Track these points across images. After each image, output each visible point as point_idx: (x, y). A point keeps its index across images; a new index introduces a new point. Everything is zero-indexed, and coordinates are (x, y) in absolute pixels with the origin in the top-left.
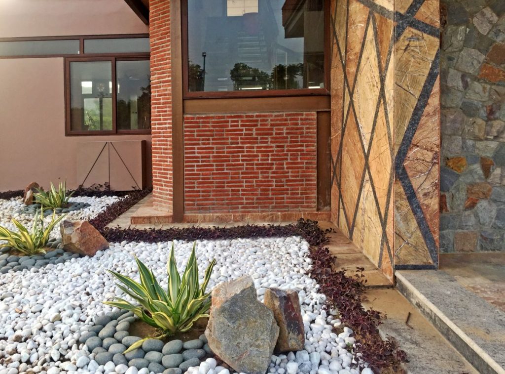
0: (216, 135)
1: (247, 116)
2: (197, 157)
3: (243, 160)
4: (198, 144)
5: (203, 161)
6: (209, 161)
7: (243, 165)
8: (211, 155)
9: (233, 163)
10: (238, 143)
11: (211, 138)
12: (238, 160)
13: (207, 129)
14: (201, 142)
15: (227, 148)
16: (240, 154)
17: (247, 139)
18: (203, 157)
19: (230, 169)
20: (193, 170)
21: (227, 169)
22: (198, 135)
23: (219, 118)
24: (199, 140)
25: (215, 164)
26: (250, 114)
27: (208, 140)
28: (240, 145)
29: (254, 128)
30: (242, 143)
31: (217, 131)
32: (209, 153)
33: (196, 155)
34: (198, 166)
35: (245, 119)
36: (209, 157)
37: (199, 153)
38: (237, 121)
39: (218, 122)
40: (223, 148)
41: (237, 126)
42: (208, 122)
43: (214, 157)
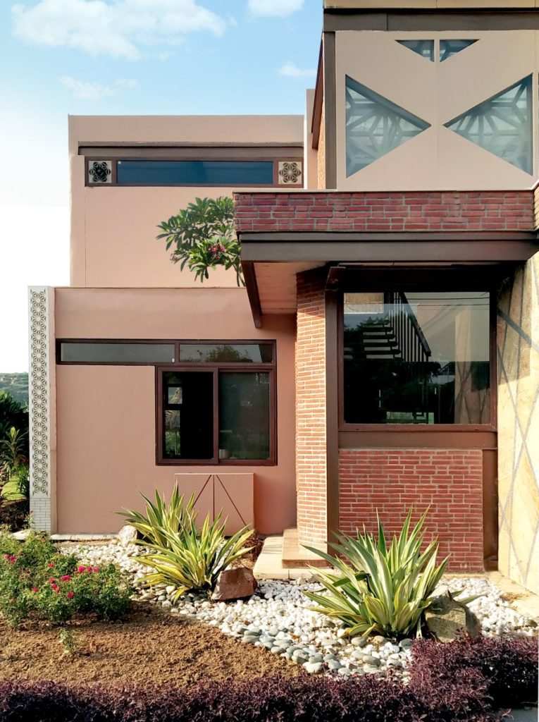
0: (374, 472)
1: (407, 453)
2: (354, 496)
3: (403, 501)
4: (354, 481)
5: (359, 501)
6: (366, 501)
7: (403, 506)
8: (368, 494)
9: (392, 503)
10: (397, 482)
11: (368, 475)
12: (398, 501)
13: (364, 465)
14: (357, 479)
15: (386, 486)
16: (400, 494)
17: (407, 477)
18: (359, 496)
19: (389, 510)
20: (349, 510)
21: (385, 510)
22: (354, 472)
23: (377, 453)
24: (355, 477)
25: (372, 503)
26: (411, 450)
27: (365, 477)
28: (399, 484)
29: (415, 466)
30: (402, 482)
31: (374, 467)
32: (366, 491)
33: (352, 493)
34: (354, 505)
35: (405, 455)
36: (366, 496)
37: (355, 491)
38: (397, 458)
39: (376, 458)
40: (381, 487)
41: (397, 463)
42: (366, 458)
43: (372, 496)
